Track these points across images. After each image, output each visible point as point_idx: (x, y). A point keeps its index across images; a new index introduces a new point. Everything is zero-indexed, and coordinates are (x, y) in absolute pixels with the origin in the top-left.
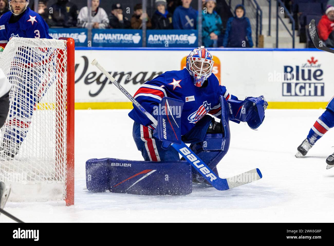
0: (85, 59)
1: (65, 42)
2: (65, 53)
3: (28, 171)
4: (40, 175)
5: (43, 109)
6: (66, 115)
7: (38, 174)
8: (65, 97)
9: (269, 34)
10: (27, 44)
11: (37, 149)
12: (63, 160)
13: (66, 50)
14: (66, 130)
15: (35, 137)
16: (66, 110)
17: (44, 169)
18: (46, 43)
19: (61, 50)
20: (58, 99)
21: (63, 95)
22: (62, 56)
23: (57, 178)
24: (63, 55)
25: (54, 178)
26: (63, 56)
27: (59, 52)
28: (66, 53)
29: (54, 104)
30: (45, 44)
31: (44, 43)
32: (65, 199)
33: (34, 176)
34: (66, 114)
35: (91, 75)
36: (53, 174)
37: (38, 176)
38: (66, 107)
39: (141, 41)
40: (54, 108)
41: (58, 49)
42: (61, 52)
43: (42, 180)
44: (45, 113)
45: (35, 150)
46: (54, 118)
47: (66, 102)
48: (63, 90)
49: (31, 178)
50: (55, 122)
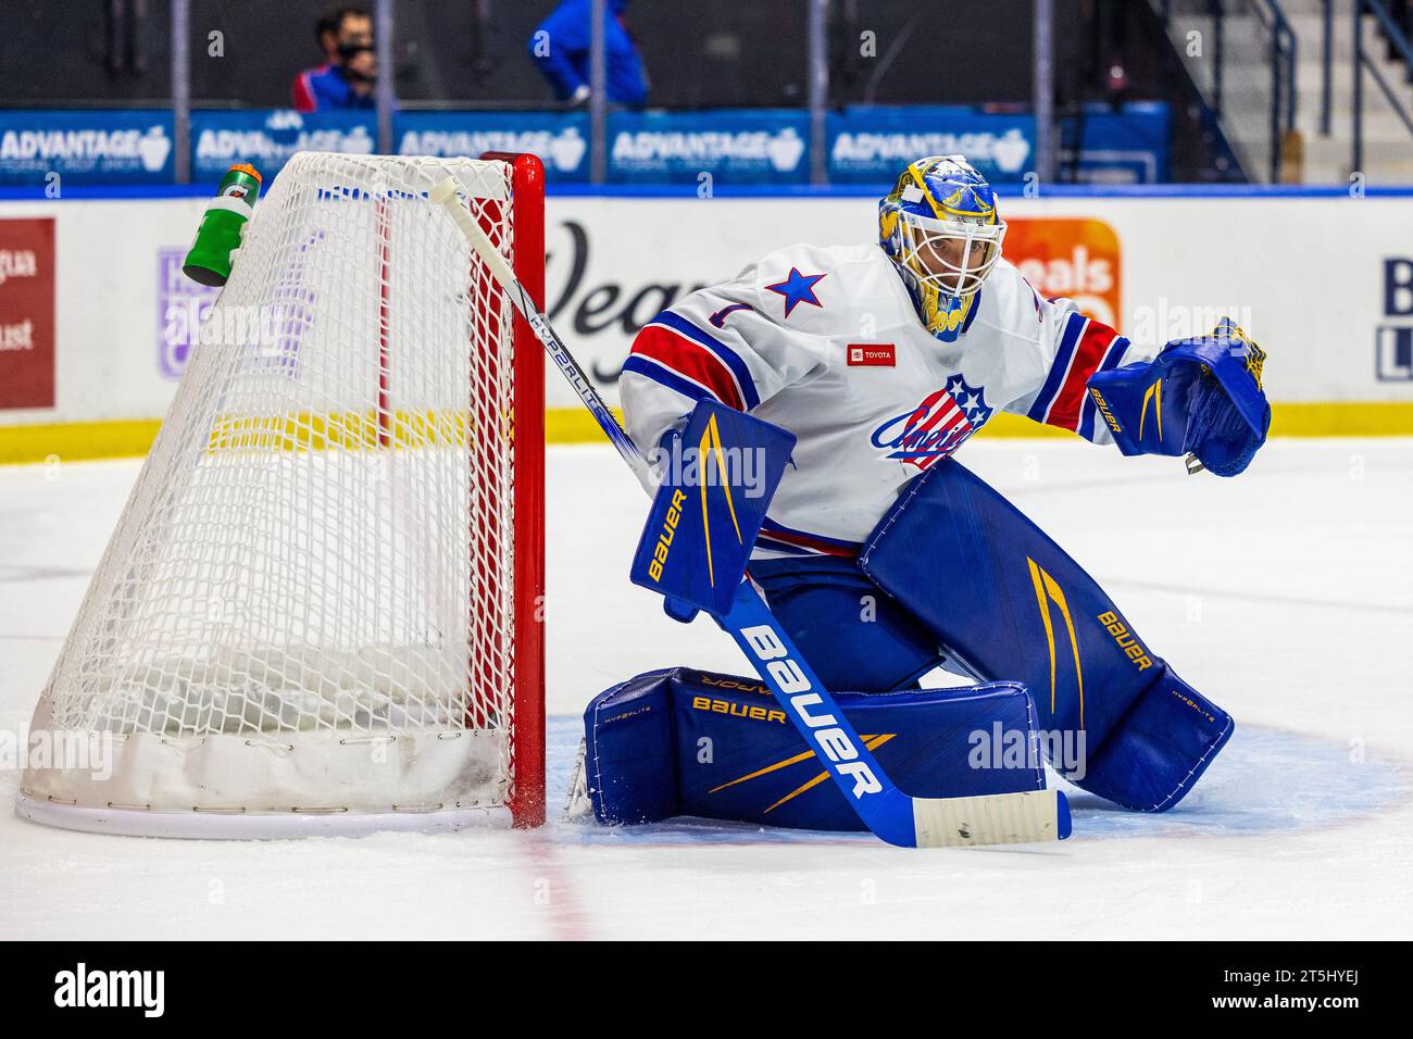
0: (578, 233)
1: (506, 170)
2: (506, 211)
3: (359, 686)
4: (407, 706)
5: (420, 440)
6: (512, 464)
7: (401, 702)
8: (508, 394)
9: (1325, 127)
10: (354, 178)
11: (396, 602)
12: (498, 645)
13: (511, 201)
14: (512, 526)
15: (386, 550)
16: (512, 445)
17: (423, 681)
18: (431, 175)
19: (492, 201)
20: (478, 401)
21: (497, 385)
22: (494, 226)
23: (474, 719)
24: (499, 224)
25: (464, 716)
26: (500, 229)
27: (482, 212)
28: (512, 216)
29: (462, 419)
30: (428, 177)
31: (422, 177)
32: (509, 800)
33: (382, 710)
34: (513, 460)
35: (599, 300)
36: (460, 699)
37: (399, 707)
38: (512, 433)
39: (805, 161)
40: (461, 434)
41: (480, 201)
42: (492, 209)
43: (415, 725)
44: (426, 456)
45: (385, 603)
46: (463, 475)
47: (512, 413)
48: (497, 363)
49: (372, 716)
50: (466, 494)
